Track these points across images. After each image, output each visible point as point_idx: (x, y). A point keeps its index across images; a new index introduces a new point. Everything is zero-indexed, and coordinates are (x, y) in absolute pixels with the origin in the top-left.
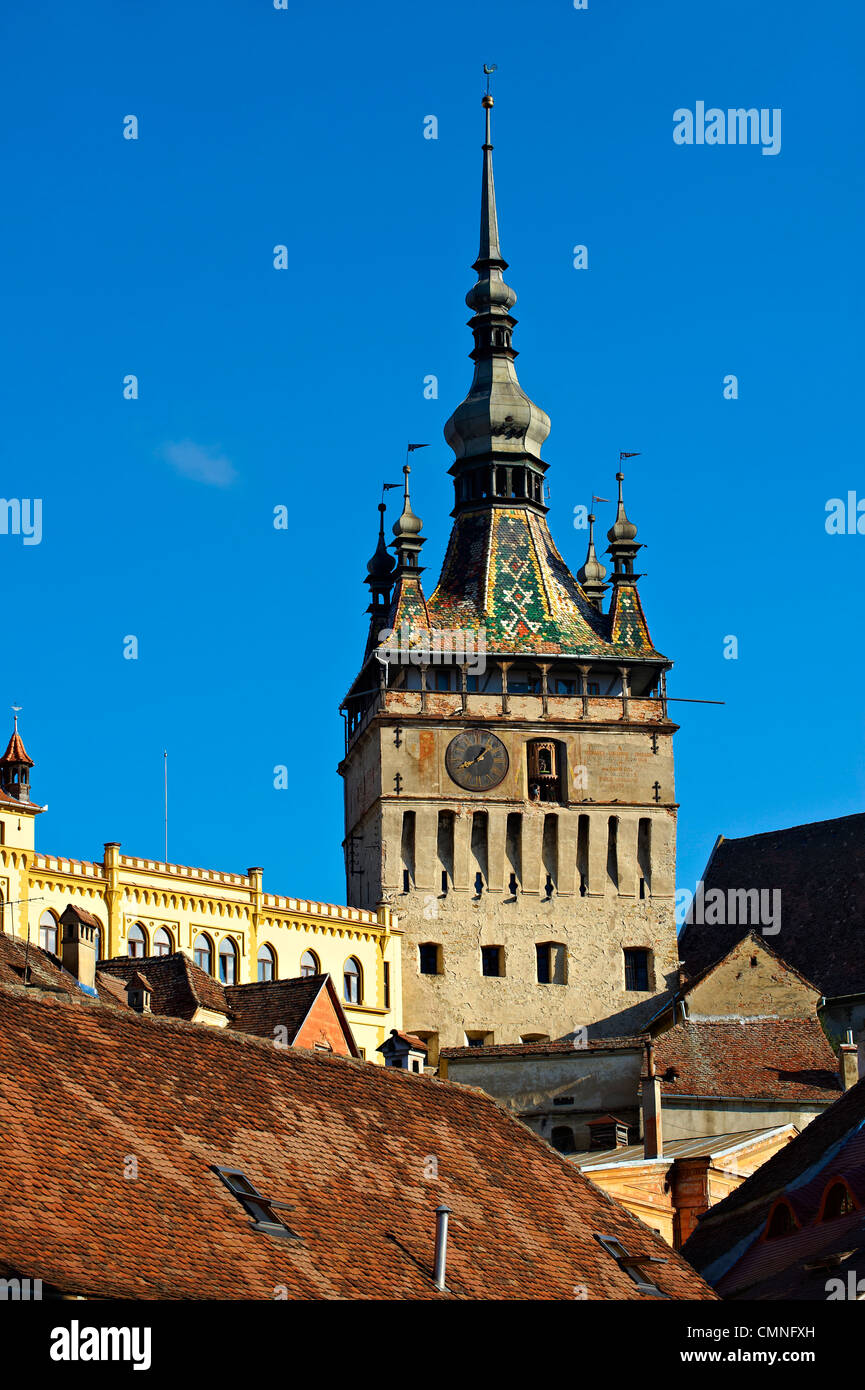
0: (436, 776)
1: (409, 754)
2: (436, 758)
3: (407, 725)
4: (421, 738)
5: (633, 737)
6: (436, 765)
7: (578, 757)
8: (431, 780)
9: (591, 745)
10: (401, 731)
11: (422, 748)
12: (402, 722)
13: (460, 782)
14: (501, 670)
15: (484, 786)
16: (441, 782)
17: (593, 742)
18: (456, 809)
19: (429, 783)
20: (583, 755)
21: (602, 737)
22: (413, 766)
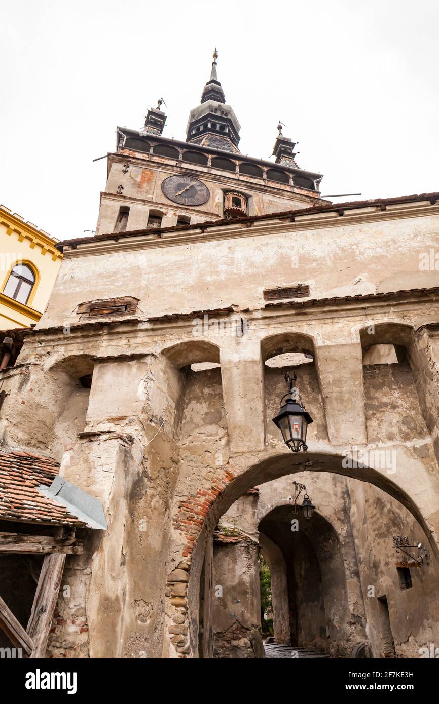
0: (151, 192)
1: (132, 178)
2: (153, 184)
3: (134, 163)
4: (143, 172)
5: (300, 203)
6: (152, 187)
7: (262, 204)
8: (147, 193)
9: (270, 200)
10: (128, 167)
11: (143, 178)
12: (130, 161)
13: (170, 198)
14: (207, 158)
15: (189, 203)
16: (155, 195)
17: (272, 199)
18: (164, 211)
19: (145, 194)
20: (265, 204)
21: (278, 199)
22: (133, 184)
